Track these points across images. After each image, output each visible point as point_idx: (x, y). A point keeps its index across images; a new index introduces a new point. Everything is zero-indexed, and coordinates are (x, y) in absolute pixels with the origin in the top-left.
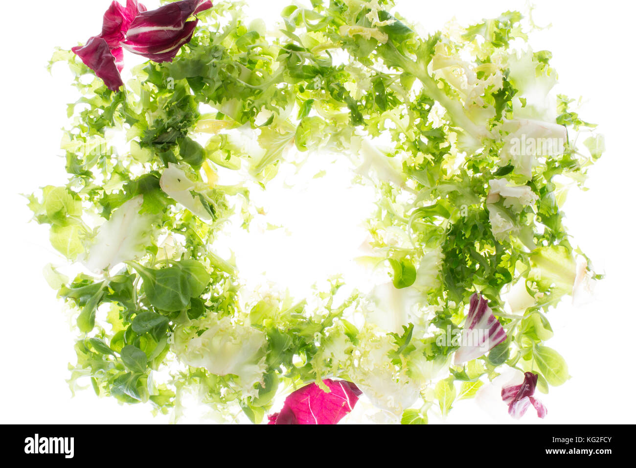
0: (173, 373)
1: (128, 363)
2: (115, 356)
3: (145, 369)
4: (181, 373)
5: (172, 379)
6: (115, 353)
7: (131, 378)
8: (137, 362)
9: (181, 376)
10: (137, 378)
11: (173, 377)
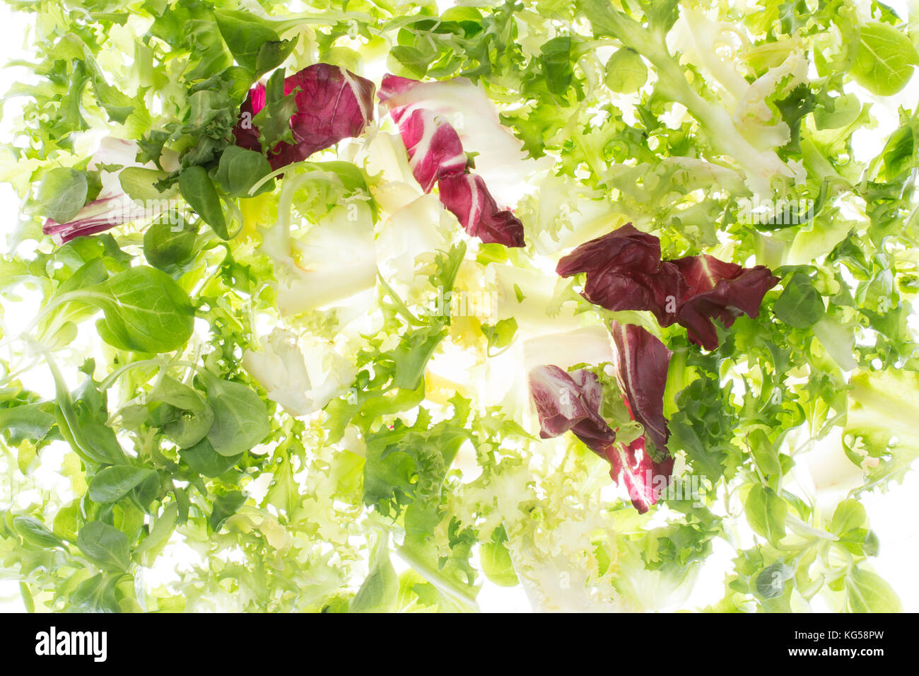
0: (182, 569)
1: (94, 555)
2: (66, 548)
3: (128, 565)
4: (198, 570)
5: (179, 579)
6: (66, 543)
7: (103, 585)
8: (111, 553)
9: (197, 576)
10: (114, 583)
11: (183, 576)
